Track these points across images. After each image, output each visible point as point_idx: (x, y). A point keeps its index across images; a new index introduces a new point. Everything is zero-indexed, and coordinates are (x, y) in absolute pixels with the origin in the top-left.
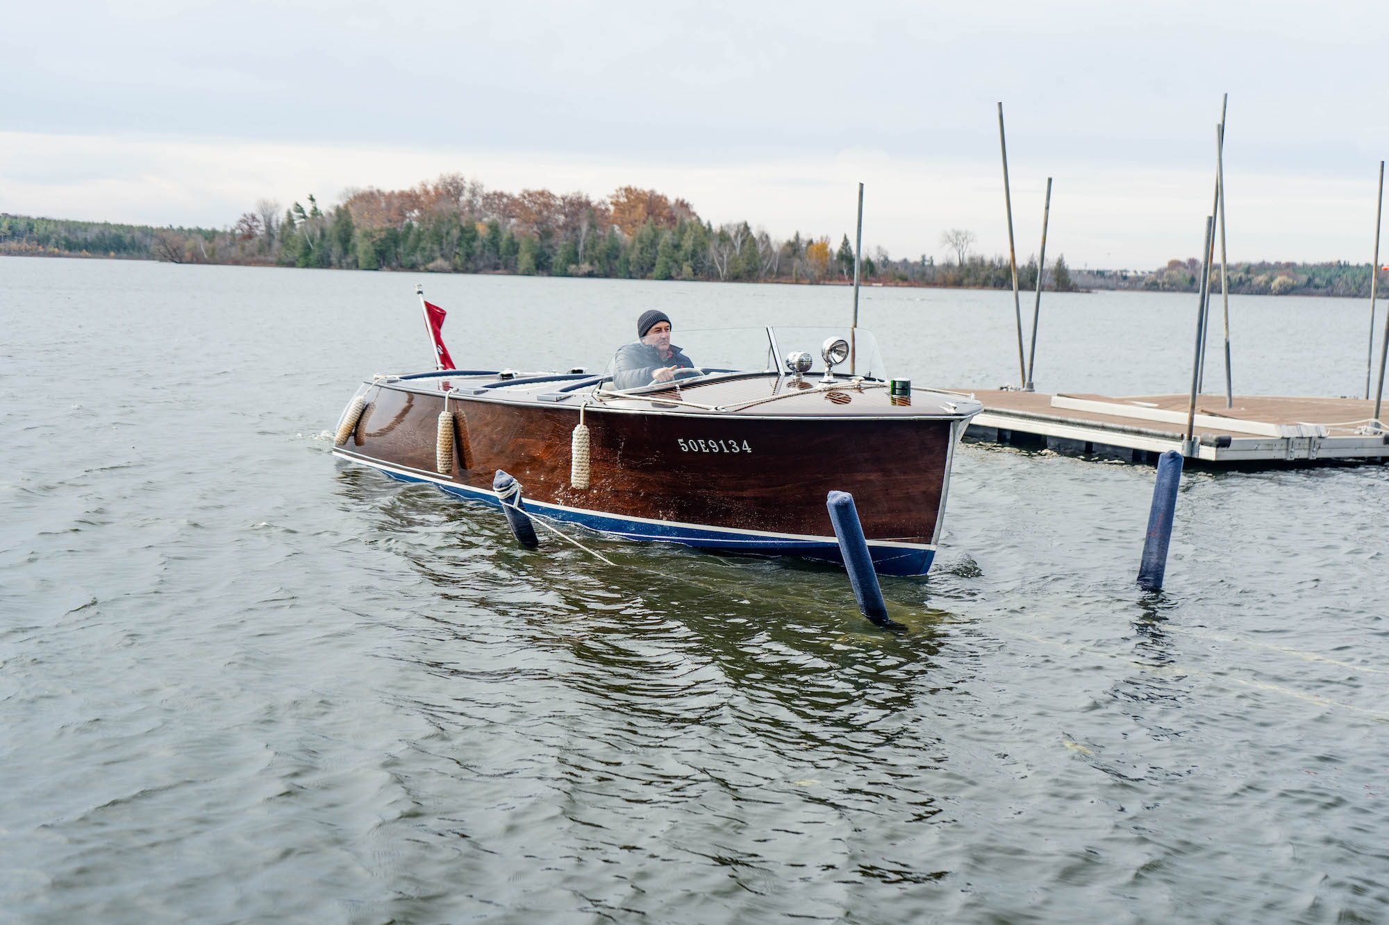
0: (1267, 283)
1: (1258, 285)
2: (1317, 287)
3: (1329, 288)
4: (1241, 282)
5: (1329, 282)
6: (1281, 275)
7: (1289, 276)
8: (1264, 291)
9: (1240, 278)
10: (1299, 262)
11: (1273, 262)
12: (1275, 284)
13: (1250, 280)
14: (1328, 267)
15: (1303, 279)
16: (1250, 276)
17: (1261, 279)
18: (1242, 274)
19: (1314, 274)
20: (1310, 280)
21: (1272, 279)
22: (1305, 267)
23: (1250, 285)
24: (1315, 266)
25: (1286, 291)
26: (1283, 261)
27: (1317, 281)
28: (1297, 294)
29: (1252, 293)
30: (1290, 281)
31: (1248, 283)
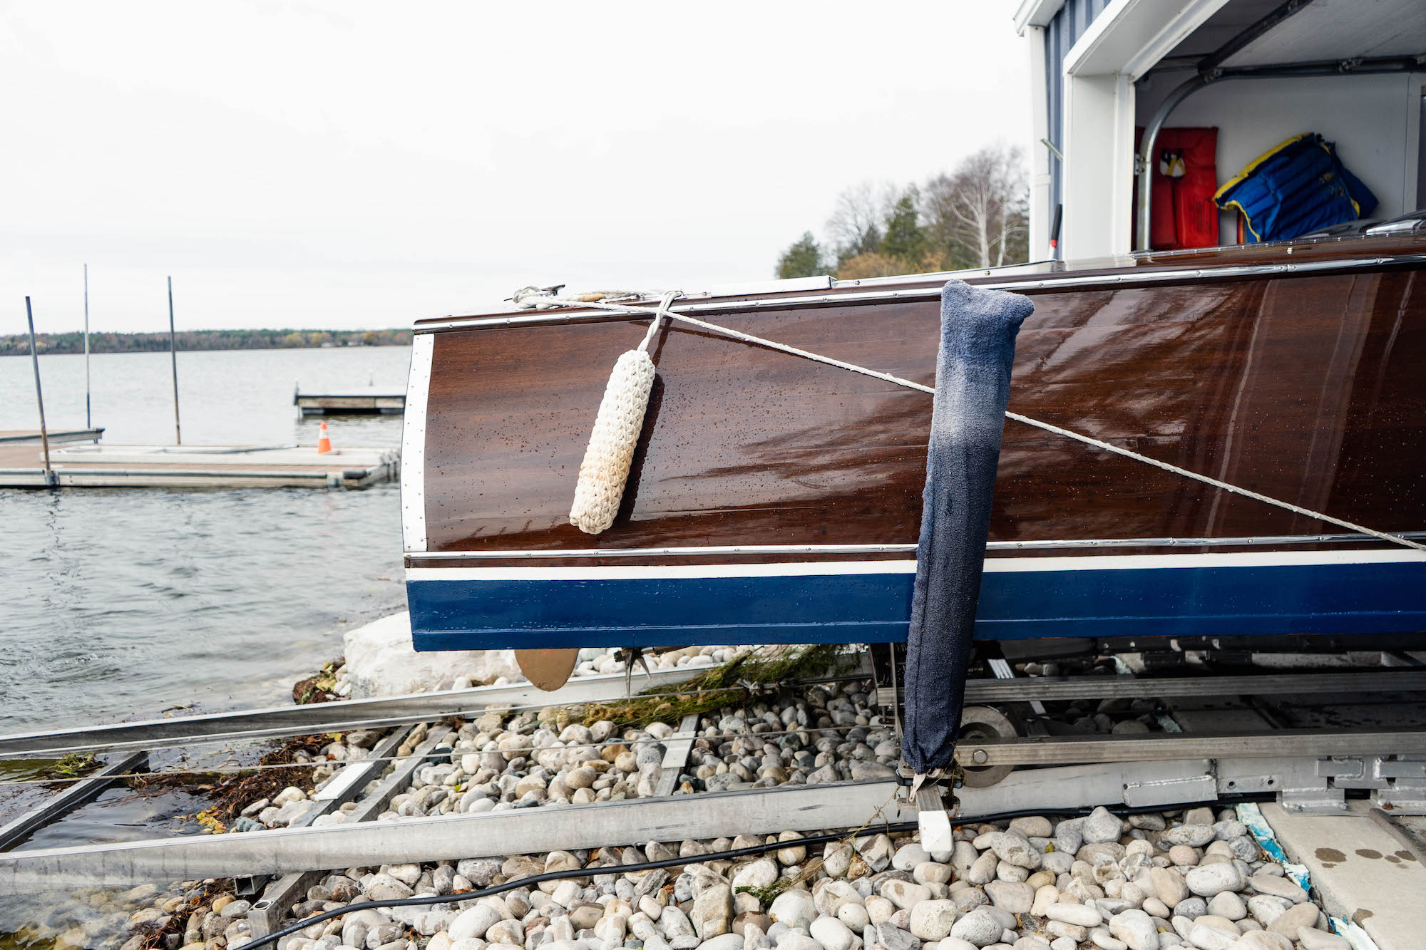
0: (28, 347)
1: (22, 349)
2: (64, 348)
3: (73, 349)
4: (8, 348)
5: (72, 345)
7: (44, 342)
9: (8, 345)
10: (51, 332)
13: (16, 346)
14: (72, 334)
15: (54, 343)
16: (15, 343)
17: (24, 344)
18: (10, 343)
19: (61, 340)
20: (59, 346)
22: (55, 337)
23: (16, 350)
24: (62, 335)
27: (64, 344)
28: (51, 354)
29: (18, 355)
30: (45, 345)
31: (14, 348)
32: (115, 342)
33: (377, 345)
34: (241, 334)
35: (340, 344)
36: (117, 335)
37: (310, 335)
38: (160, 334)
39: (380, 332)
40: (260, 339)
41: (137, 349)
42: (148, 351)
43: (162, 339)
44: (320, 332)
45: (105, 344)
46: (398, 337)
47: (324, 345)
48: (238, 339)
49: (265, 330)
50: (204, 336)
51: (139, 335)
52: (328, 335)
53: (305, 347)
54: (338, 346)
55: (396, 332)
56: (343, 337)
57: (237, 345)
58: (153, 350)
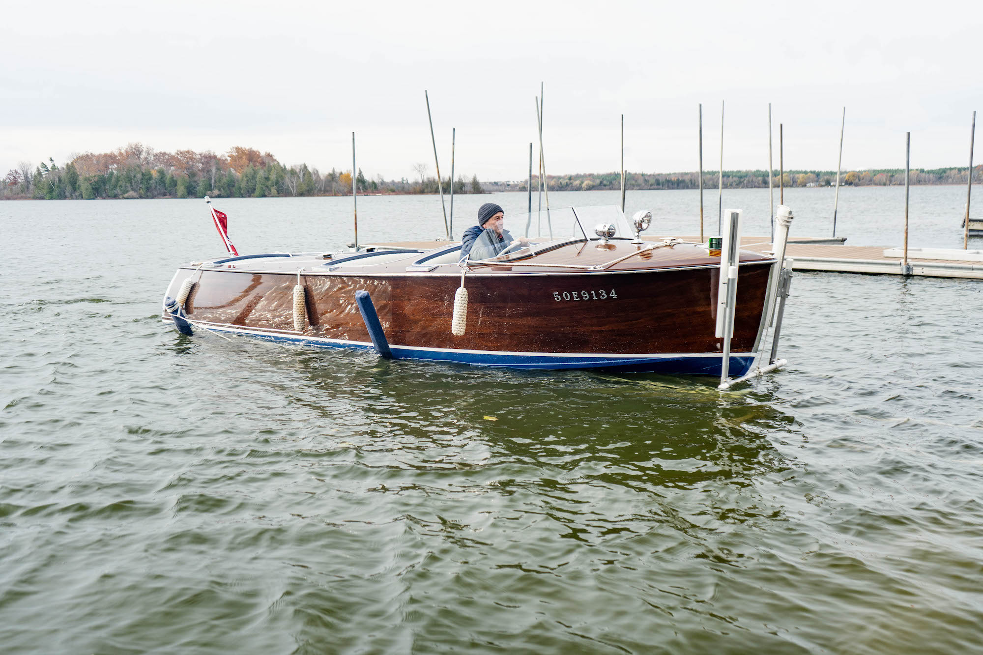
0: (580, 184)
1: (576, 186)
2: (605, 185)
3: (611, 186)
4: (567, 185)
5: (611, 183)
6: (587, 180)
7: (590, 180)
8: (579, 189)
9: (567, 183)
10: (595, 173)
11: (582, 174)
12: (584, 185)
13: (571, 183)
14: (610, 175)
15: (598, 181)
16: (571, 181)
17: (577, 183)
18: (567, 181)
19: (603, 179)
20: (601, 182)
21: (582, 183)
22: (598, 176)
23: (572, 186)
24: (604, 175)
25: (590, 188)
26: (587, 173)
27: (605, 182)
28: (595, 190)
29: (573, 190)
30: (591, 183)
31: (570, 185)
32: (641, 181)
33: (857, 185)
34: (739, 174)
35: (823, 184)
36: (643, 175)
37: (797, 176)
38: (675, 174)
39: (861, 172)
40: (754, 179)
41: (656, 187)
42: (665, 189)
43: (676, 179)
44: (806, 173)
45: (633, 182)
46: (878, 177)
47: (808, 185)
48: (735, 179)
49: (758, 171)
50: (709, 176)
51: (659, 175)
52: (812, 176)
53: (791, 186)
54: (822, 186)
55: (876, 172)
56: (826, 177)
57: (734, 184)
58: (669, 188)
